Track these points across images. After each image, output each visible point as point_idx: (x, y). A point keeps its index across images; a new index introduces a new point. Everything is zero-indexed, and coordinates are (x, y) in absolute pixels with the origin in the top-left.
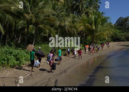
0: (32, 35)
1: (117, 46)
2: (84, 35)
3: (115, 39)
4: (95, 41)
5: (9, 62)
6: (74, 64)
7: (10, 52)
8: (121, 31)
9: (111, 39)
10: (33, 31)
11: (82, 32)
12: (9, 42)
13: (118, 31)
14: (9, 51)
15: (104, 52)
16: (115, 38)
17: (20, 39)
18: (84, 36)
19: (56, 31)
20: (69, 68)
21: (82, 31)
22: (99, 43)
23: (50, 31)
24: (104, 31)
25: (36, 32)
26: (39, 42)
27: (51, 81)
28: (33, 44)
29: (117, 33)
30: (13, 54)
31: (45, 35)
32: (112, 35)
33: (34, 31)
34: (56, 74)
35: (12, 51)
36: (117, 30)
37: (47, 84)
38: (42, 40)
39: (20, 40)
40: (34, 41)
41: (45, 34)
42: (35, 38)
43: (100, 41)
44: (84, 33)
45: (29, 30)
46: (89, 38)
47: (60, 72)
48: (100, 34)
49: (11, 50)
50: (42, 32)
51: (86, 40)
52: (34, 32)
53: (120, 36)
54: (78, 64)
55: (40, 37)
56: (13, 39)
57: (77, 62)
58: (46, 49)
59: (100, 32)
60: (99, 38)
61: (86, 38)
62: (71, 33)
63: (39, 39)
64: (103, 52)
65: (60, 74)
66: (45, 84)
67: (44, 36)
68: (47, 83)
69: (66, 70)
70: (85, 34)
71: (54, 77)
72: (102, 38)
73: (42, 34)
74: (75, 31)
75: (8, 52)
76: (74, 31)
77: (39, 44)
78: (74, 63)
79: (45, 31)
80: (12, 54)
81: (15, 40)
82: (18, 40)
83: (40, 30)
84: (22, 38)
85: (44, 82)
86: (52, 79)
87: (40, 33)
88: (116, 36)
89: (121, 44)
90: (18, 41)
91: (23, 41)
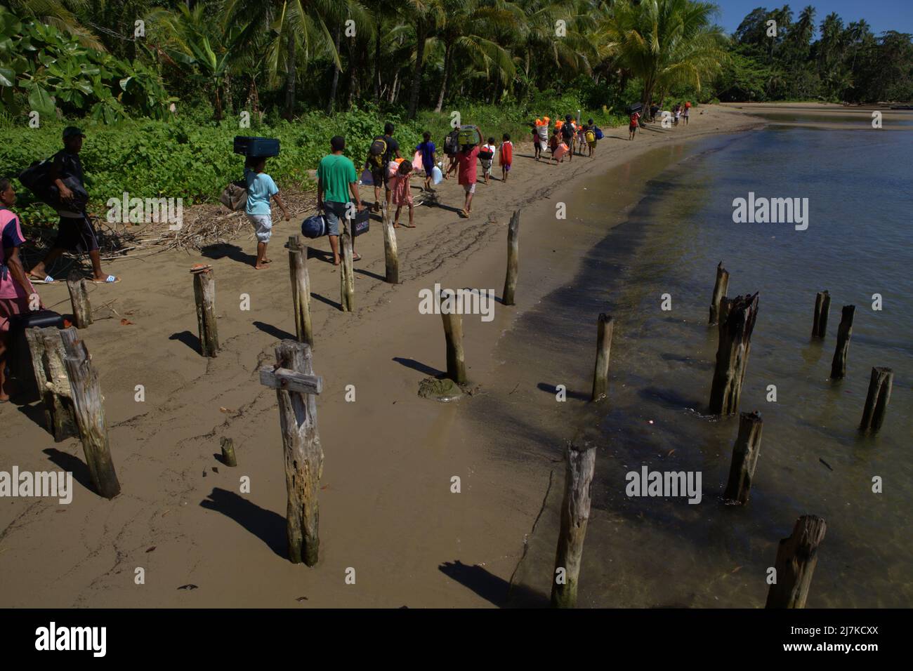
0: (437, 72)
1: (731, 115)
2: (617, 75)
3: (728, 92)
4: (654, 94)
5: (361, 159)
6: (577, 173)
7: (362, 128)
8: (752, 61)
9: (711, 90)
10: (439, 61)
11: (612, 65)
12: (361, 99)
13: (742, 63)
14: (360, 125)
15: (684, 135)
16: (728, 89)
17: (394, 90)
18: (615, 80)
19: (517, 59)
20: (560, 182)
21: (610, 59)
22: (668, 103)
23: (497, 58)
24: (690, 58)
25: (447, 63)
26: (459, 100)
27: (496, 222)
28: (440, 105)
29: (738, 70)
30: (372, 134)
31: (478, 74)
32: (719, 76)
33: (443, 60)
34: (516, 202)
35: (371, 123)
36: (739, 58)
37: (482, 230)
38: (470, 93)
39: (396, 93)
40: (442, 94)
41: (479, 68)
42: (444, 84)
43: (671, 98)
44: (617, 67)
45: (425, 58)
46: (635, 84)
47: (529, 195)
48: (674, 71)
49: (367, 119)
50: (469, 62)
51: (622, 91)
52: (440, 64)
53: (748, 80)
54: (590, 170)
55: (462, 81)
56: (372, 90)
57: (589, 166)
58: (482, 121)
59: (677, 61)
60: (668, 86)
61: (623, 84)
62: (572, 68)
63: (460, 88)
64: (679, 136)
65: (529, 201)
66: (479, 230)
67: (474, 79)
68: (485, 228)
69: (548, 190)
70: (622, 72)
71: (508, 211)
72: (682, 86)
73: (469, 69)
74: (585, 57)
75: (357, 127)
76: (580, 59)
77: (457, 105)
78: (578, 169)
79: (479, 60)
80: (369, 134)
81: (379, 94)
82: (388, 94)
83: (460, 57)
84: (403, 86)
85: (474, 224)
86: (502, 215)
87: (461, 68)
88: (733, 82)
89: (746, 111)
90: (390, 95)
91: (404, 96)
